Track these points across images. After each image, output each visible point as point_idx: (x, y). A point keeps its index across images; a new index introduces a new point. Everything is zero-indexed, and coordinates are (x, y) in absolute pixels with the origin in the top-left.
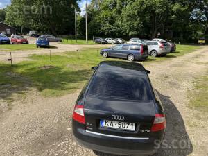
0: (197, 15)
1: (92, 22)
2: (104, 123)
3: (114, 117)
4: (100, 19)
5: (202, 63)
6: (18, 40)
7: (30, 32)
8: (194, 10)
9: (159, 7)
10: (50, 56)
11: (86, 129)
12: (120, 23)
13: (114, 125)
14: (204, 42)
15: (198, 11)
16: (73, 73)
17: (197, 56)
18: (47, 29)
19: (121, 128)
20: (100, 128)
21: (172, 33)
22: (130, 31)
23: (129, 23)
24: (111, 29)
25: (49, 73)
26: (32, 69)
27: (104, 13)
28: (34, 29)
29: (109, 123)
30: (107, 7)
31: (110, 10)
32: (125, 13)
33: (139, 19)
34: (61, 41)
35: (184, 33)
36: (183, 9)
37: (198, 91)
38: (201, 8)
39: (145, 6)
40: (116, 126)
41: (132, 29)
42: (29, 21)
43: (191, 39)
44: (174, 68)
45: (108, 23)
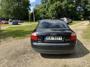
0: (79, 9)
1: (36, 14)
2: (47, 38)
3: (51, 34)
4: (39, 13)
5: (84, 26)
6: (4, 23)
7: (9, 20)
8: (78, 7)
9: (64, 6)
10: (19, 27)
11: (38, 42)
12: (48, 14)
13: (52, 38)
14: (83, 19)
15: (79, 7)
16: (29, 31)
17: (82, 24)
18: (17, 19)
19: (56, 39)
20: (45, 41)
21: (70, 17)
22: (52, 17)
23: (52, 13)
24: (44, 16)
25: (18, 32)
26: (10, 31)
27: (41, 10)
28: (11, 19)
29: (49, 38)
30: (42, 8)
31: (44, 9)
32: (50, 10)
33: (56, 11)
34: (23, 22)
35: (75, 16)
36: (74, 6)
37: (85, 34)
38: (81, 6)
39: (58, 6)
40: (53, 39)
41: (53, 16)
42: (9, 16)
43: (78, 18)
44: (73, 28)
45: (43, 14)
